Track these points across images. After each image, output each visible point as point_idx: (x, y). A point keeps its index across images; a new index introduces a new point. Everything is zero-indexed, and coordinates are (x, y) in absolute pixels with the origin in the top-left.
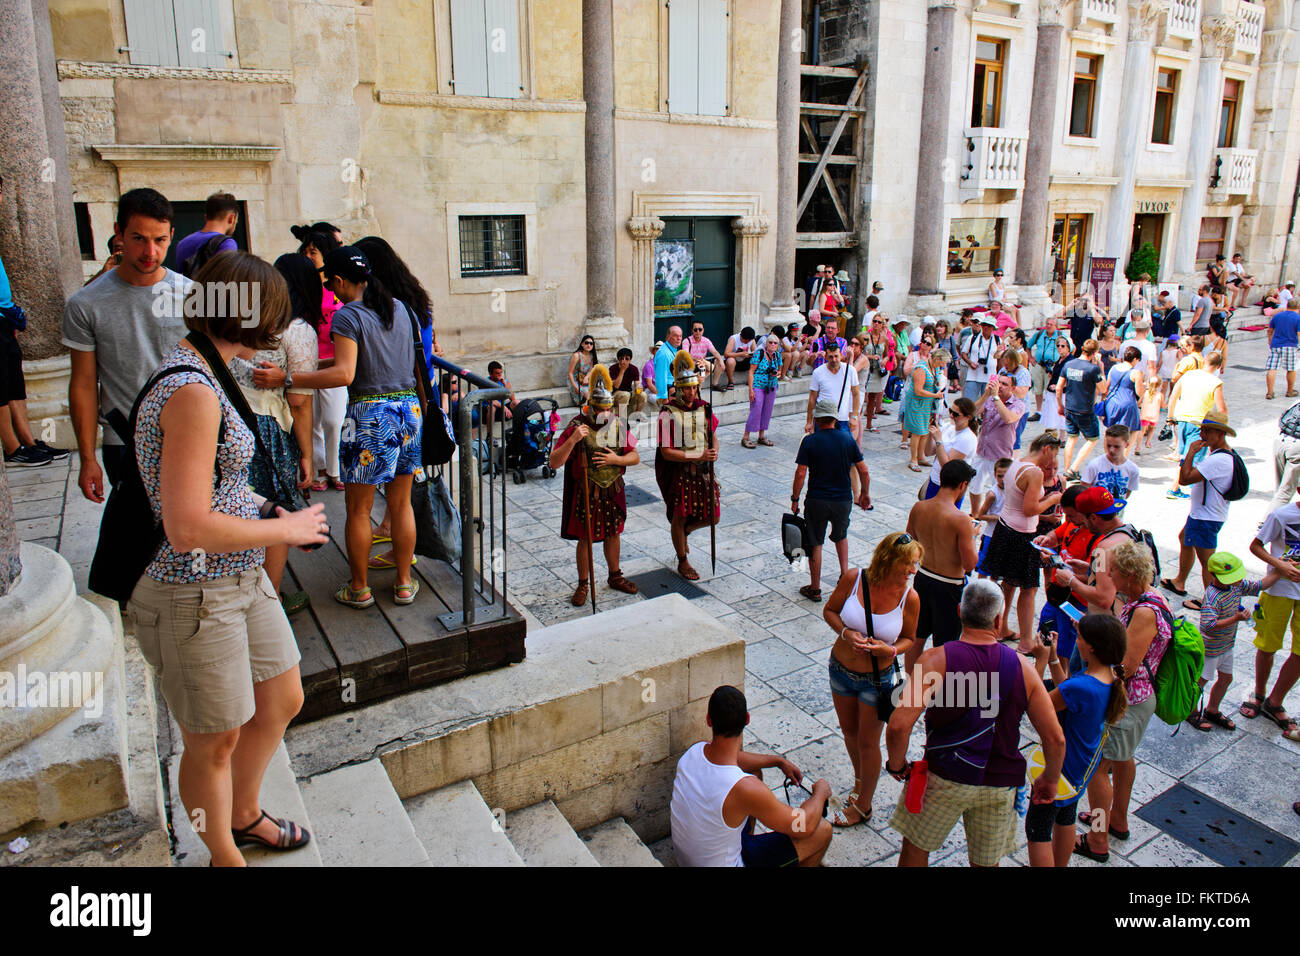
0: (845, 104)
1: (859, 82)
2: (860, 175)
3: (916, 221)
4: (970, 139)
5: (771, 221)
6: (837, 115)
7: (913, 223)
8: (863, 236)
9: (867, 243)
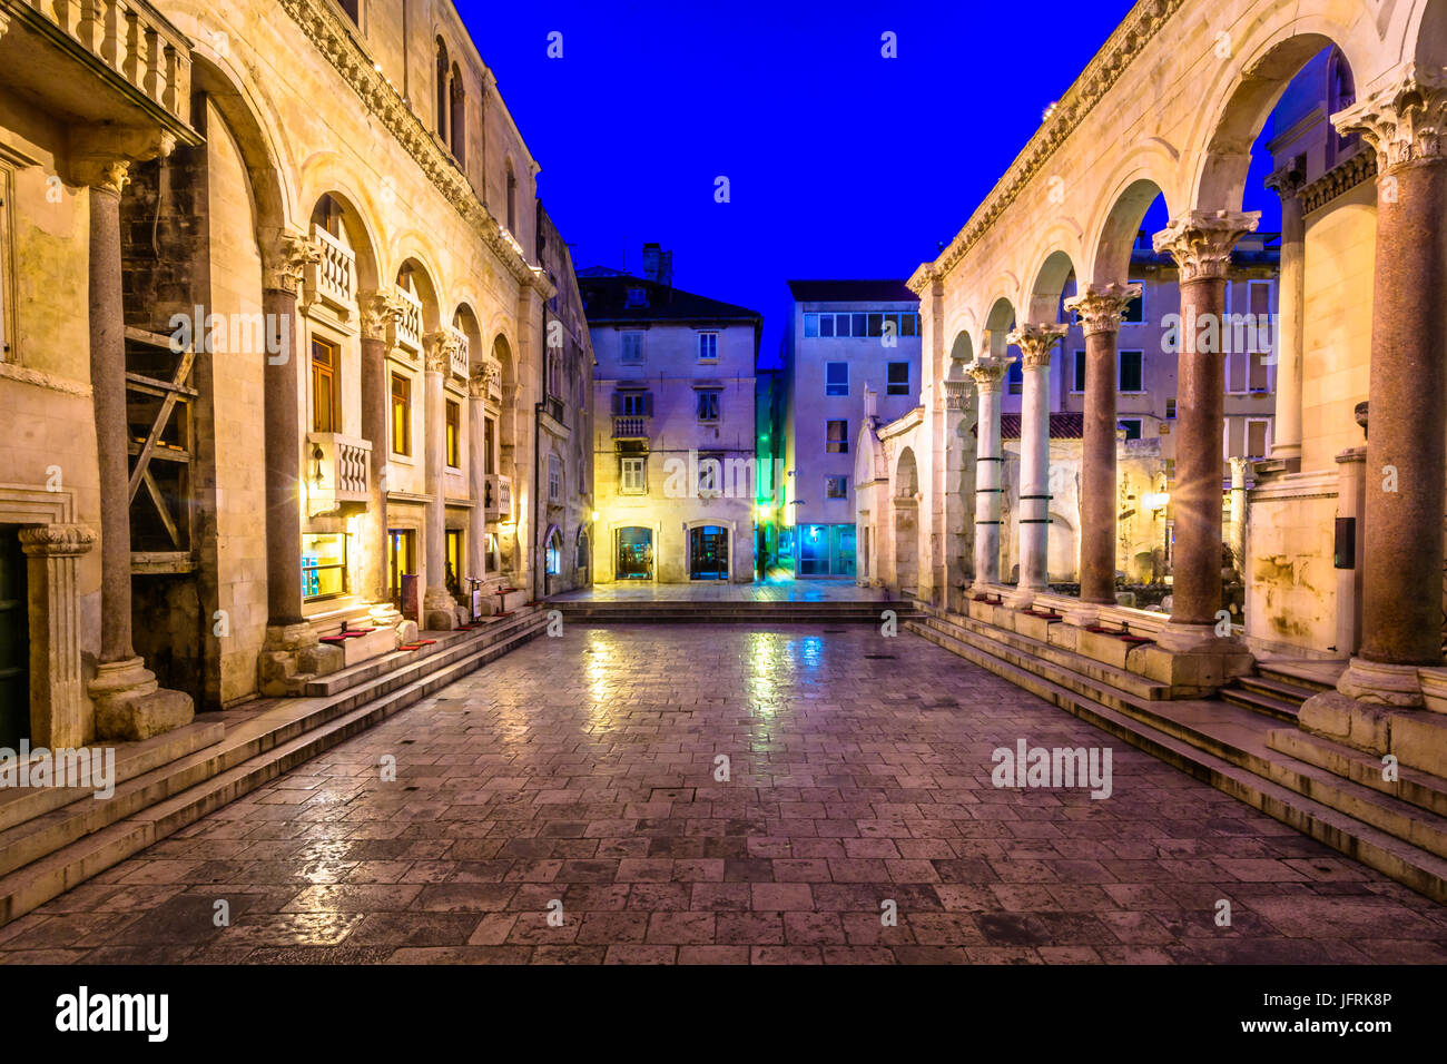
0: (172, 382)
1: (184, 355)
2: (195, 476)
3: (269, 539)
4: (316, 445)
5: (93, 532)
6: (162, 394)
7: (265, 538)
8: (205, 555)
9: (214, 564)
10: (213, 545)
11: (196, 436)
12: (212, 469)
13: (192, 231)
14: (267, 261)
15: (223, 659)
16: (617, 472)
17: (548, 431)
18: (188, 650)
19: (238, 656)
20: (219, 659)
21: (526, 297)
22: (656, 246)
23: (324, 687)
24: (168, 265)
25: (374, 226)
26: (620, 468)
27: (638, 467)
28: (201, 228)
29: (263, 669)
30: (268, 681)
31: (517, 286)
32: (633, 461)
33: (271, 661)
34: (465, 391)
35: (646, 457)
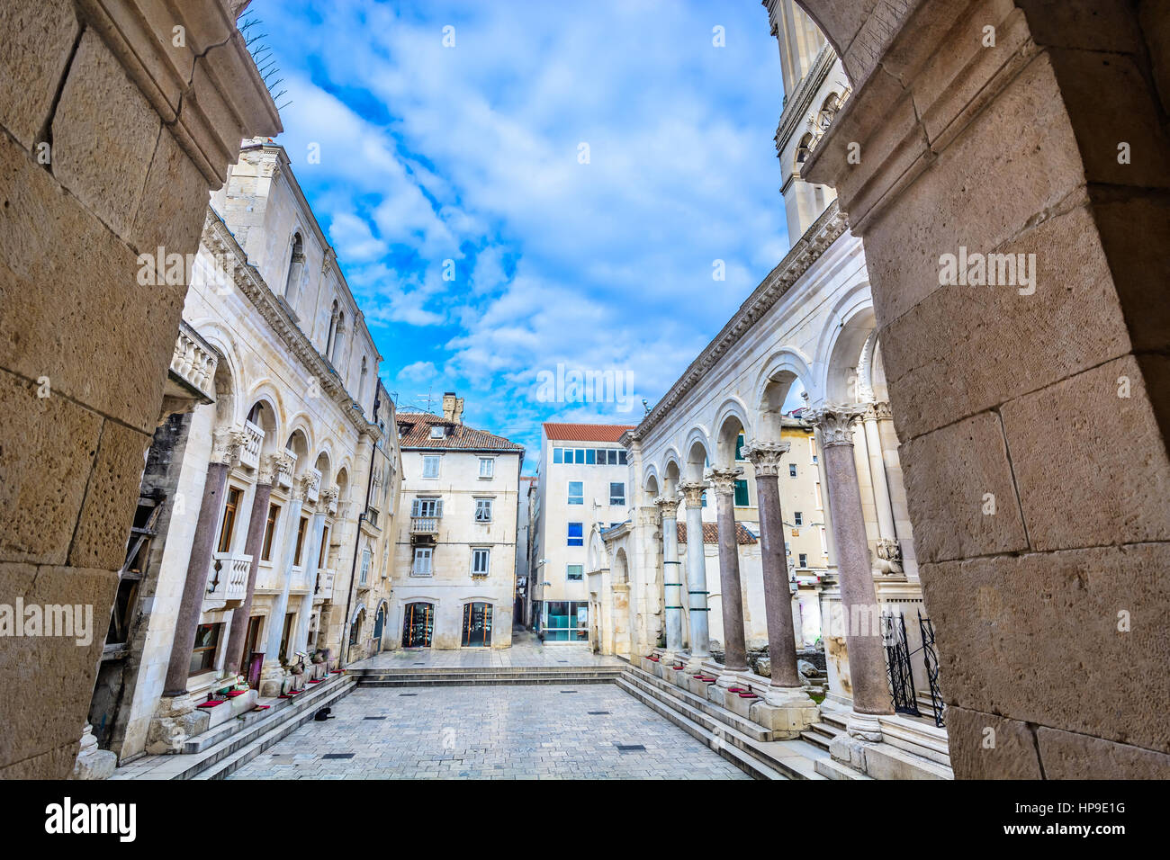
0: (143, 527)
1: (156, 510)
2: (142, 589)
3: (177, 629)
4: (219, 561)
7: (174, 630)
8: (135, 645)
9: (140, 652)
10: (143, 638)
11: (149, 561)
12: (155, 584)
13: (177, 433)
14: (216, 445)
15: (129, 724)
16: (411, 558)
17: (366, 533)
18: (105, 718)
19: (138, 723)
20: (127, 724)
21: (363, 440)
22: (454, 394)
23: (195, 745)
24: (157, 453)
25: (280, 416)
26: (414, 556)
27: (427, 554)
28: (183, 432)
29: (153, 732)
30: (154, 742)
31: (358, 434)
32: (424, 550)
33: (160, 725)
34: (313, 510)
35: (434, 547)
